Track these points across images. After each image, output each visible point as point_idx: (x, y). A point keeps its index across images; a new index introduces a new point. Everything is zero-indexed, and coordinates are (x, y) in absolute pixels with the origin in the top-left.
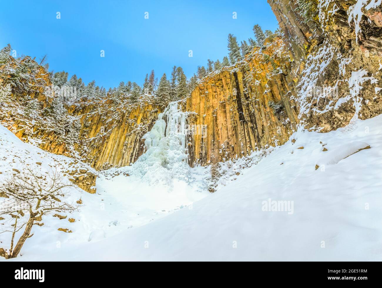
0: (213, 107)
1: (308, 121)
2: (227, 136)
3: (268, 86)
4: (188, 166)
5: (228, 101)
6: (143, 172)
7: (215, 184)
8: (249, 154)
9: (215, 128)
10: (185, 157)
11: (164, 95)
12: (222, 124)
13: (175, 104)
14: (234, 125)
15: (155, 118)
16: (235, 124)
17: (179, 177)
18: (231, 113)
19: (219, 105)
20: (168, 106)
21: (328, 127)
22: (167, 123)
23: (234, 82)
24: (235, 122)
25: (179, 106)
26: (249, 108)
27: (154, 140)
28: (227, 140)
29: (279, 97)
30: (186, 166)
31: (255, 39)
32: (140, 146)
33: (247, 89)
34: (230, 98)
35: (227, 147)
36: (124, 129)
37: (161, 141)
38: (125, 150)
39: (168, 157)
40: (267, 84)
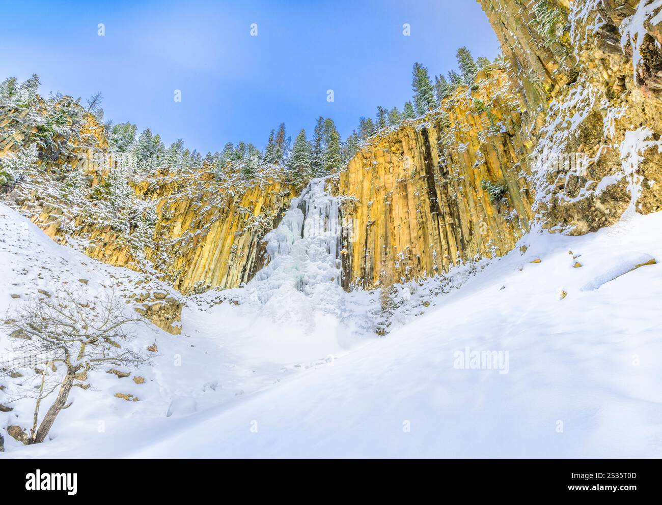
0: (385, 188)
1: (549, 215)
2: (408, 238)
3: (480, 154)
4: (341, 289)
5: (412, 178)
6: (263, 298)
7: (387, 321)
8: (447, 271)
9: (390, 225)
10: (335, 274)
11: (302, 166)
12: (401, 218)
13: (320, 182)
14: (421, 220)
15: (286, 207)
16: (422, 218)
17: (326, 309)
18: (417, 199)
19: (395, 184)
20: (308, 186)
21: (583, 225)
22: (305, 215)
23: (422, 146)
24: (422, 215)
25: (327, 186)
26: (448, 191)
27: (283, 244)
28: (408, 245)
29: (499, 173)
30: (338, 289)
31: (459, 73)
32: (259, 254)
33: (444, 158)
34: (415, 174)
35: (409, 257)
36: (232, 223)
37: (295, 246)
38: (232, 260)
39: (306, 274)
40: (479, 150)
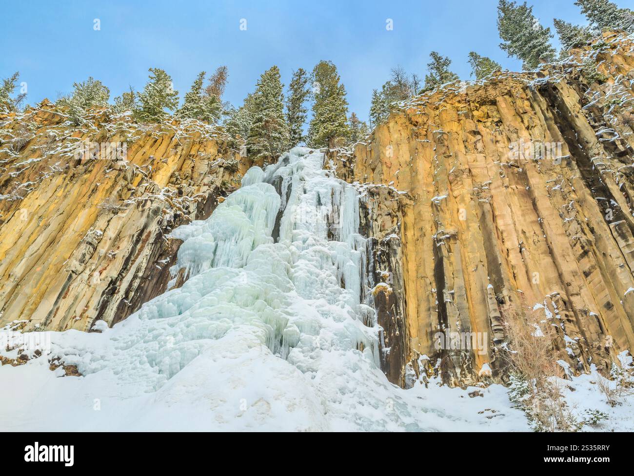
36: (97, 186)
38: (82, 261)
